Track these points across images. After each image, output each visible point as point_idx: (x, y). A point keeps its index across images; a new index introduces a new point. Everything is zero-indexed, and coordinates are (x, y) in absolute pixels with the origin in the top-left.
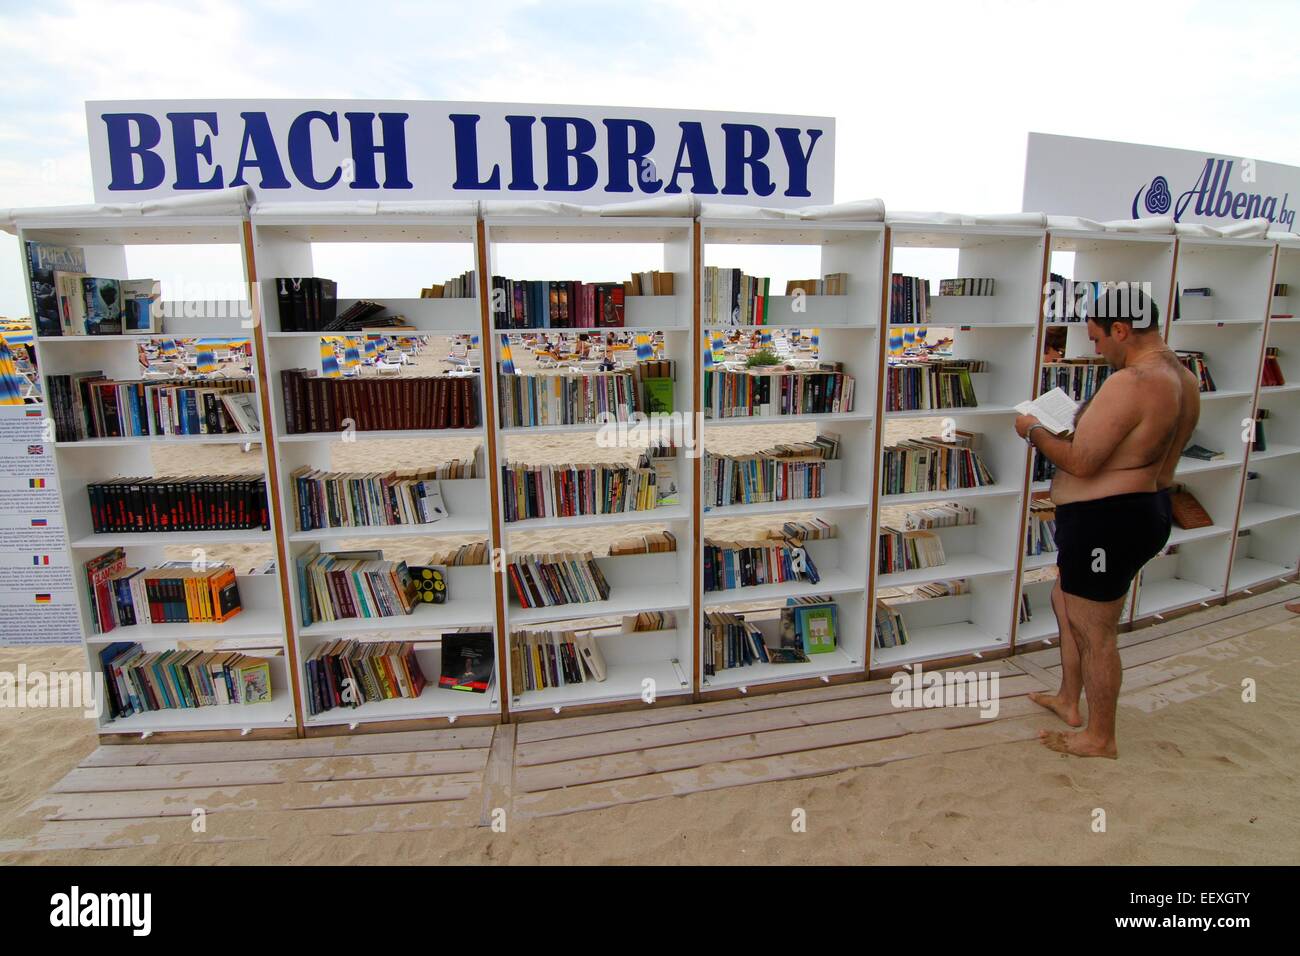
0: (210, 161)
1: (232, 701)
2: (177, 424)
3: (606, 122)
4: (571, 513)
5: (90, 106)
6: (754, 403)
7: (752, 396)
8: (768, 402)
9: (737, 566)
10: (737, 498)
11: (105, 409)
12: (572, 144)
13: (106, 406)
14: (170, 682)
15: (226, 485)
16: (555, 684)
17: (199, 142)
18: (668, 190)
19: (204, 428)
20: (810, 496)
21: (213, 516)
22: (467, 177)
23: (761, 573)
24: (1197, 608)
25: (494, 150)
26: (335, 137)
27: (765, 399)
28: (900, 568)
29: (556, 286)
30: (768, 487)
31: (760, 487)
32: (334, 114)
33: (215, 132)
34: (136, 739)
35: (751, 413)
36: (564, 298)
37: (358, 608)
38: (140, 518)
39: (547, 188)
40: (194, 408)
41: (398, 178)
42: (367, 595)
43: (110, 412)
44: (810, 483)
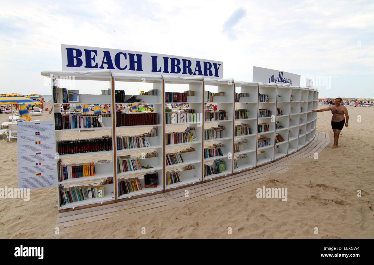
0: (95, 61)
1: (93, 197)
2: (85, 125)
3: (182, 60)
4: (177, 143)
5: (62, 45)
6: (211, 118)
7: (211, 117)
8: (213, 118)
9: (208, 153)
10: (208, 139)
11: (66, 122)
12: (176, 64)
13: (66, 121)
14: (77, 194)
15: (97, 140)
16: (172, 183)
17: (92, 57)
18: (194, 74)
19: (92, 126)
20: (221, 138)
21: (93, 148)
22: (154, 69)
23: (212, 154)
24: (283, 157)
25: (160, 64)
26: (126, 58)
27: (213, 117)
28: (236, 151)
29: (175, 94)
30: (213, 136)
31: (212, 136)
32: (126, 53)
33: (97, 55)
34: (70, 210)
35: (210, 120)
36: (176, 96)
37: (129, 169)
38: (72, 150)
39: (171, 72)
40: (90, 121)
41: (140, 69)
42: (131, 165)
43: (67, 122)
44: (221, 135)
